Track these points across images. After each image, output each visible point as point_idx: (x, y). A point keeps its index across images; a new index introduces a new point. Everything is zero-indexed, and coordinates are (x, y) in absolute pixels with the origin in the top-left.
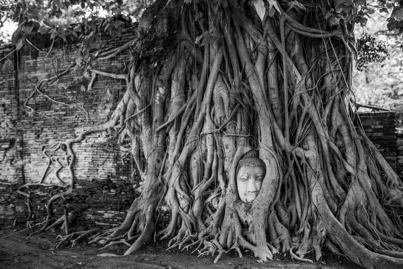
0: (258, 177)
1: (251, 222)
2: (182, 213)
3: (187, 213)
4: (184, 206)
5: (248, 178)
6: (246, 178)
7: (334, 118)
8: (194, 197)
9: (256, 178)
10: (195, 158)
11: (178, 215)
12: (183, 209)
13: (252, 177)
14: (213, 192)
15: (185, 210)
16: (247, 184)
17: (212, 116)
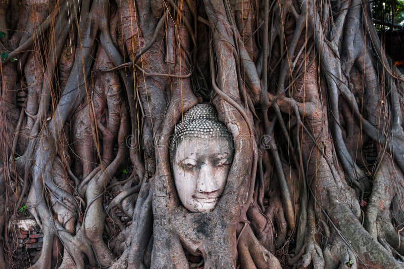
0: (219, 159)
1: (210, 253)
2: (63, 235)
3: (74, 234)
4: (66, 220)
5: (200, 163)
6: (193, 163)
7: (351, 39)
8: (85, 199)
9: (215, 162)
10: (82, 122)
11: (55, 237)
12: (63, 226)
13: (207, 162)
14: (123, 185)
15: (68, 227)
16: (198, 177)
17: (114, 36)
